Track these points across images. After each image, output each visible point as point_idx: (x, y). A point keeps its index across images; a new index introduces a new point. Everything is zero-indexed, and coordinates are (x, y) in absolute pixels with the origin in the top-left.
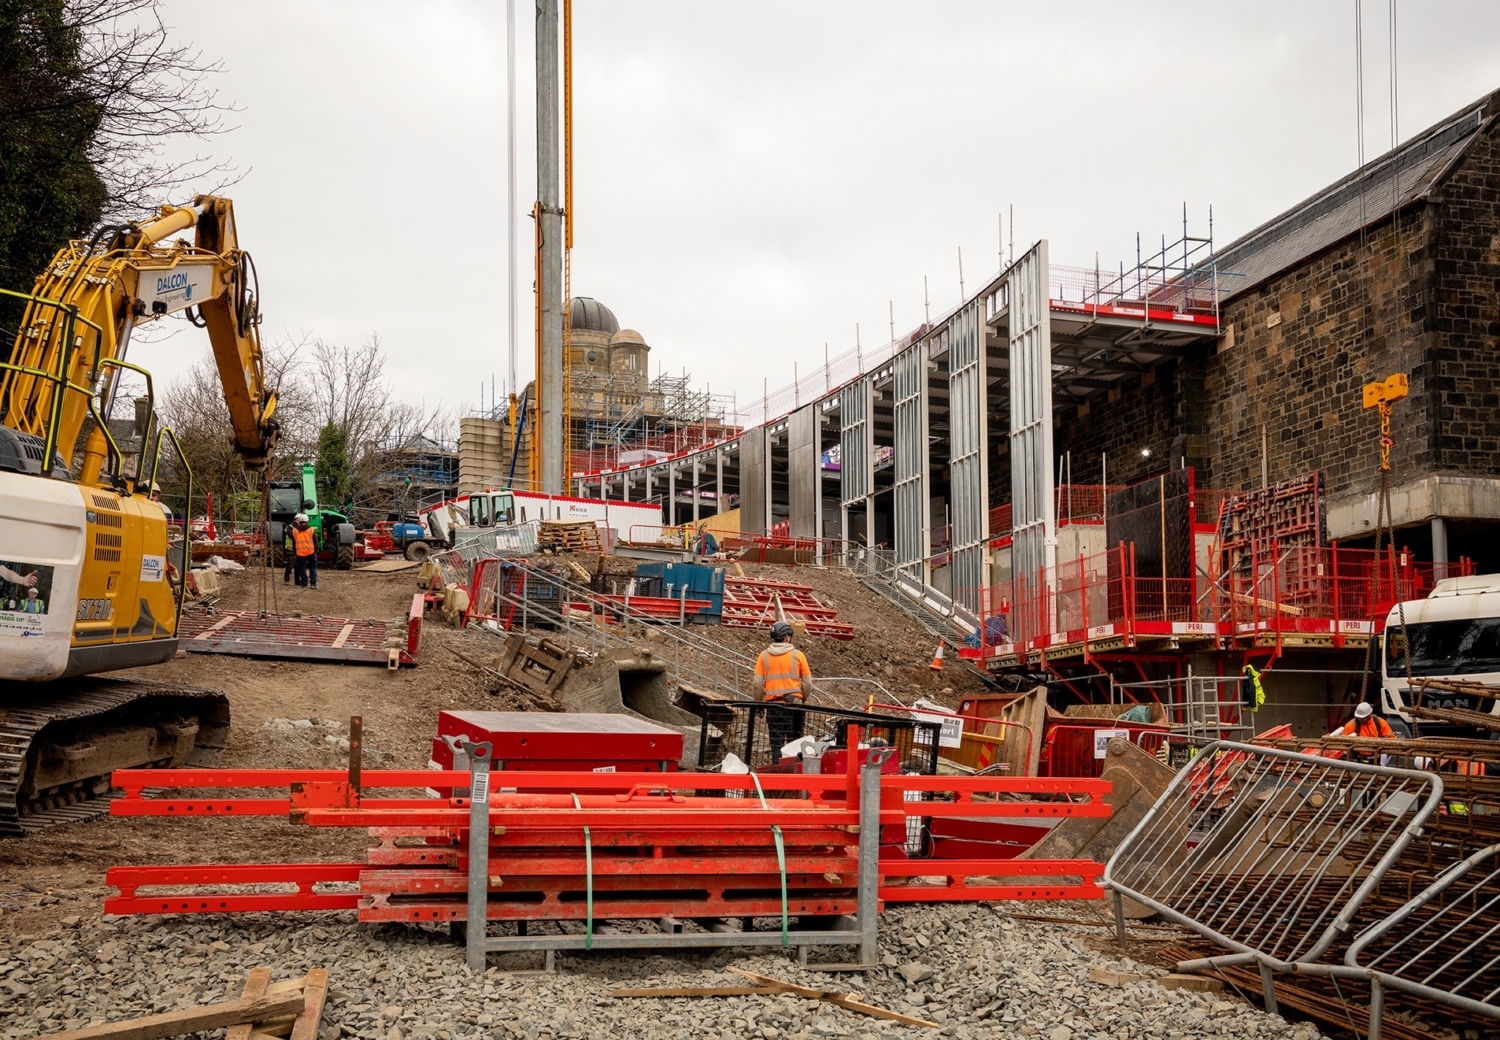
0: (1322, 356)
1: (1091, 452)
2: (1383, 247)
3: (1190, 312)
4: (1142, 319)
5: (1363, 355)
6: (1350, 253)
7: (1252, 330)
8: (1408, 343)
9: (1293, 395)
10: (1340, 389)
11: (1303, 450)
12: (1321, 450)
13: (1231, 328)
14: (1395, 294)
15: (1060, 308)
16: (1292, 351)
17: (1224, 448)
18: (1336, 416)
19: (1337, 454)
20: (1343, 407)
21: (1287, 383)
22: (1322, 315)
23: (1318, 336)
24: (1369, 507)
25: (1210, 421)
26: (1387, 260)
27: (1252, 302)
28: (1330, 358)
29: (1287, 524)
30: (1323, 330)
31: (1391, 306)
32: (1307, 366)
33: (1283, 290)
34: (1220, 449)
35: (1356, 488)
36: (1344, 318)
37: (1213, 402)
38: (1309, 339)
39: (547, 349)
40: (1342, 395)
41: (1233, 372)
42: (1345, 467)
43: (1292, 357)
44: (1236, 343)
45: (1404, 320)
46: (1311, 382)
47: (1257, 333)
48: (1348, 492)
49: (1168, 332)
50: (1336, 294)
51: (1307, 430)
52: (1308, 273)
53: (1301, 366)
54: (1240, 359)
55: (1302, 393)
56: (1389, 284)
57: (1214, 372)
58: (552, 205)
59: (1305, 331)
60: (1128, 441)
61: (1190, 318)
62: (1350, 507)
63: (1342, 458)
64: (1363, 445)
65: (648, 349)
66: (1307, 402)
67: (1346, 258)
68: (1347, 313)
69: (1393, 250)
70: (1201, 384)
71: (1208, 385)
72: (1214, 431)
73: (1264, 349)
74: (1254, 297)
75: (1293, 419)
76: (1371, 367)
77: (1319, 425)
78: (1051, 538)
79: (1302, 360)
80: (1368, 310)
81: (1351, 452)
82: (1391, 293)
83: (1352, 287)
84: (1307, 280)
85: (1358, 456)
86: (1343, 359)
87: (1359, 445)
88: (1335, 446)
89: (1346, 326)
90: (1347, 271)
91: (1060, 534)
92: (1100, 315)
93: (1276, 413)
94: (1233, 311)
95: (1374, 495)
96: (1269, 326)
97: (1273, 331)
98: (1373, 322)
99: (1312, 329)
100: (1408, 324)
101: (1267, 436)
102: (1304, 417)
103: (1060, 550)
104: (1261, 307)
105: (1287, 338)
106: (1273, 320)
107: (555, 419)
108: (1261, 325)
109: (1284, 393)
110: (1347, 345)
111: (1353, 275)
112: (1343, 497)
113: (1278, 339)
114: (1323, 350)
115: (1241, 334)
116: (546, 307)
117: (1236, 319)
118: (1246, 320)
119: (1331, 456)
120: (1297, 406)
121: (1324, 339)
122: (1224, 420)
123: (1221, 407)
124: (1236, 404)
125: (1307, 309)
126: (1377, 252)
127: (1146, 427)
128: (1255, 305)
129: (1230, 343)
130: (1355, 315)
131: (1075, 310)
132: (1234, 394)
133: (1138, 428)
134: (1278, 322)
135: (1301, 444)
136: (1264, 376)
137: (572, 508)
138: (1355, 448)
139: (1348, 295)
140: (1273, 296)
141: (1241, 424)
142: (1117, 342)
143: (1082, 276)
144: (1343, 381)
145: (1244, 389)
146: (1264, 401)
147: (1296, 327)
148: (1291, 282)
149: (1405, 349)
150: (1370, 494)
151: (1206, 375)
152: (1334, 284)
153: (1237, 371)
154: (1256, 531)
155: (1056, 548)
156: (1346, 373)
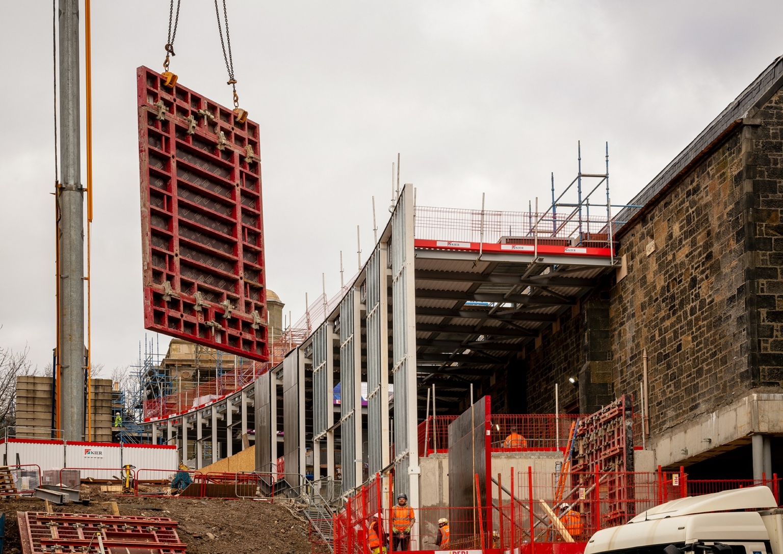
0: (681, 281)
1: (543, 380)
2: (717, 171)
3: (585, 245)
4: (531, 254)
5: (707, 277)
6: (696, 179)
7: (638, 258)
8: (734, 263)
9: (663, 320)
10: (693, 311)
11: (670, 372)
12: (681, 371)
13: (624, 258)
14: (725, 216)
15: (446, 248)
16: (662, 277)
17: (622, 372)
18: (690, 338)
19: (690, 375)
20: (694, 330)
21: (659, 310)
22: (681, 241)
23: (678, 261)
24: (711, 425)
25: (613, 347)
26: (720, 183)
27: (637, 232)
28: (686, 283)
29: (609, 445)
30: (681, 256)
31: (723, 228)
32: (672, 291)
33: (656, 219)
34: (619, 374)
35: (703, 407)
36: (694, 243)
37: (615, 330)
38: (673, 264)
39: (67, 311)
40: (693, 317)
41: (627, 298)
42: (696, 387)
43: (662, 283)
44: (628, 272)
45: (732, 242)
46: (674, 306)
47: (641, 262)
48: (698, 411)
49: (568, 266)
50: (689, 220)
51: (673, 353)
52: (671, 202)
53: (668, 291)
54: (630, 287)
55: (669, 317)
56: (722, 206)
57: (615, 300)
58: (72, 183)
59: (670, 258)
60: (565, 369)
61: (583, 251)
62: (700, 426)
63: (694, 379)
64: (707, 365)
65: (282, 305)
66: (672, 325)
67: (695, 184)
68: (695, 238)
69: (724, 174)
70: (607, 311)
71: (612, 314)
72: (616, 357)
73: (645, 277)
74: (638, 227)
75: (663, 343)
76: (712, 288)
77: (679, 348)
78: (414, 467)
79: (668, 286)
80: (709, 234)
81: (700, 372)
82: (722, 215)
83: (698, 212)
84: (671, 207)
85: (704, 376)
86: (694, 282)
87: (704, 364)
88: (689, 368)
89: (695, 250)
90: (696, 198)
91: (422, 463)
92: (486, 252)
93: (653, 337)
94: (627, 240)
95: (714, 413)
96: (648, 254)
97: (651, 259)
98: (712, 245)
99: (674, 254)
100: (734, 246)
101: (648, 360)
102: (670, 340)
103: (422, 478)
104: (642, 237)
105: (659, 265)
106: (650, 247)
107: (74, 373)
108: (642, 254)
109: (657, 318)
110: (696, 269)
111: (699, 199)
112: (695, 416)
113: (654, 266)
114: (681, 275)
115: (631, 263)
116: (66, 274)
117: (628, 250)
118: (634, 250)
119: (688, 376)
120: (666, 330)
121: (682, 263)
122: (622, 345)
123: (620, 333)
124: (629, 330)
125: (670, 236)
126: (713, 176)
127: (575, 356)
128: (638, 235)
129: (624, 273)
130: (701, 240)
131: (462, 249)
132: (627, 321)
133: (570, 357)
134: (653, 250)
135: (669, 367)
136: (645, 302)
137: (87, 451)
138: (702, 369)
139: (696, 220)
140: (650, 225)
141: (632, 349)
142: (523, 278)
143: (469, 217)
144: (694, 304)
145: (633, 315)
146: (646, 326)
147: (665, 254)
148: (661, 211)
149: (733, 269)
150: (712, 412)
151: (610, 304)
152: (687, 211)
153: (629, 299)
154: (592, 453)
155: (419, 476)
156: (696, 296)
